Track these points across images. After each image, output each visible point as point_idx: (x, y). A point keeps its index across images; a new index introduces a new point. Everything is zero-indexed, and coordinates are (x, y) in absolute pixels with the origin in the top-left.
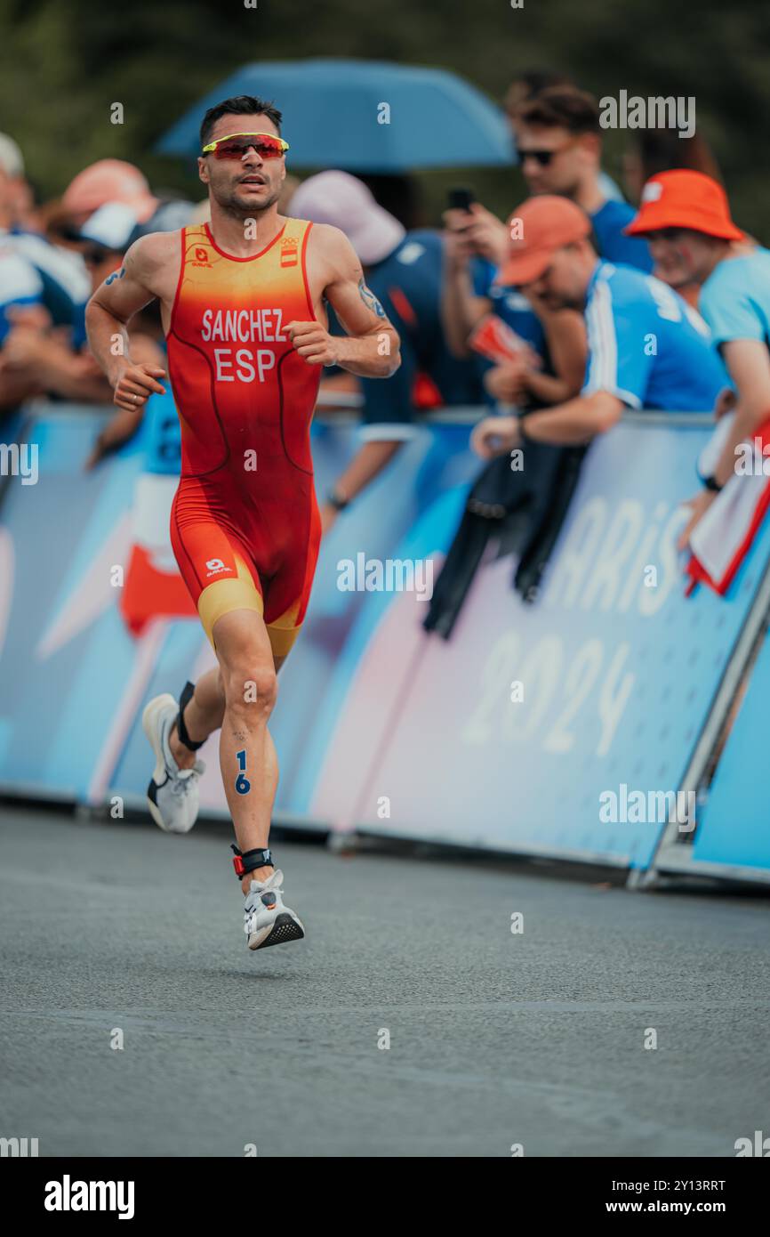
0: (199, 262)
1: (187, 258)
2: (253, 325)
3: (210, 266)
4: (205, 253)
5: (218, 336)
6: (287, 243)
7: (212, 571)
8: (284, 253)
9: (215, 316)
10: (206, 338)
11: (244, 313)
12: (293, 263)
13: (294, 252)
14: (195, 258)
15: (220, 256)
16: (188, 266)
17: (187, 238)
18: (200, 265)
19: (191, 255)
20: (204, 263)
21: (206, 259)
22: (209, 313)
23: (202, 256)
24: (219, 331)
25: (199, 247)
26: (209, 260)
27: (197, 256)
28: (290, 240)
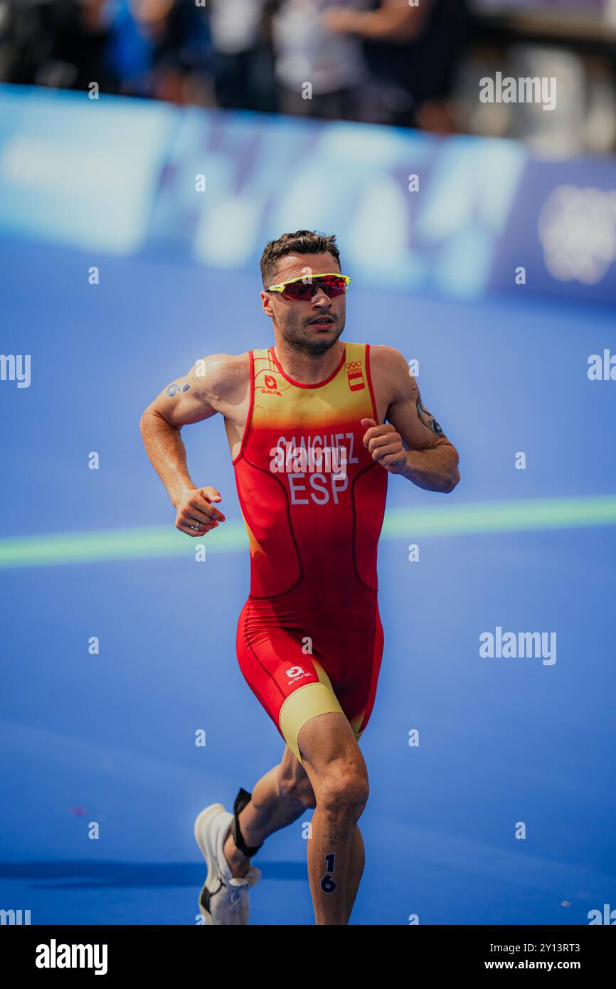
0: (268, 389)
1: (256, 385)
3: (279, 394)
4: (274, 381)
6: (351, 368)
7: (292, 679)
8: (351, 377)
12: (361, 387)
13: (359, 375)
14: (264, 385)
15: (289, 384)
16: (257, 392)
18: (270, 392)
19: (260, 382)
20: (273, 390)
21: (275, 386)
23: (271, 384)
25: (269, 373)
26: (279, 387)
27: (267, 384)
28: (353, 364)
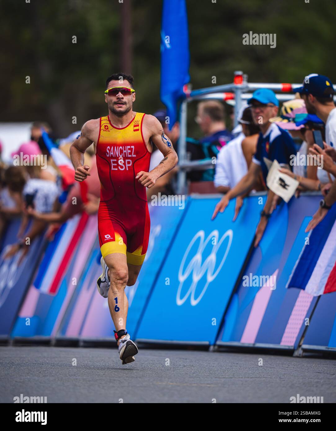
1: (102, 128)
2: (124, 151)
3: (109, 131)
4: (108, 127)
5: (112, 155)
6: (136, 122)
7: (106, 239)
8: (135, 126)
9: (111, 148)
10: (108, 156)
11: (121, 147)
12: (138, 130)
13: (138, 126)
15: (112, 128)
16: (102, 131)
17: (102, 121)
18: (106, 131)
19: (103, 127)
20: (107, 130)
21: (108, 129)
22: (109, 147)
23: (106, 128)
24: (112, 154)
25: (105, 124)
26: (109, 129)
27: (105, 128)
28: (137, 121)
